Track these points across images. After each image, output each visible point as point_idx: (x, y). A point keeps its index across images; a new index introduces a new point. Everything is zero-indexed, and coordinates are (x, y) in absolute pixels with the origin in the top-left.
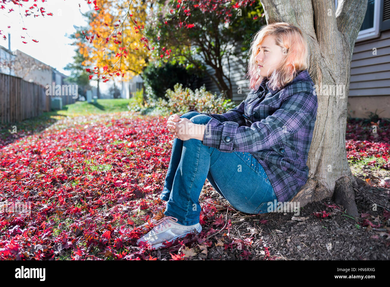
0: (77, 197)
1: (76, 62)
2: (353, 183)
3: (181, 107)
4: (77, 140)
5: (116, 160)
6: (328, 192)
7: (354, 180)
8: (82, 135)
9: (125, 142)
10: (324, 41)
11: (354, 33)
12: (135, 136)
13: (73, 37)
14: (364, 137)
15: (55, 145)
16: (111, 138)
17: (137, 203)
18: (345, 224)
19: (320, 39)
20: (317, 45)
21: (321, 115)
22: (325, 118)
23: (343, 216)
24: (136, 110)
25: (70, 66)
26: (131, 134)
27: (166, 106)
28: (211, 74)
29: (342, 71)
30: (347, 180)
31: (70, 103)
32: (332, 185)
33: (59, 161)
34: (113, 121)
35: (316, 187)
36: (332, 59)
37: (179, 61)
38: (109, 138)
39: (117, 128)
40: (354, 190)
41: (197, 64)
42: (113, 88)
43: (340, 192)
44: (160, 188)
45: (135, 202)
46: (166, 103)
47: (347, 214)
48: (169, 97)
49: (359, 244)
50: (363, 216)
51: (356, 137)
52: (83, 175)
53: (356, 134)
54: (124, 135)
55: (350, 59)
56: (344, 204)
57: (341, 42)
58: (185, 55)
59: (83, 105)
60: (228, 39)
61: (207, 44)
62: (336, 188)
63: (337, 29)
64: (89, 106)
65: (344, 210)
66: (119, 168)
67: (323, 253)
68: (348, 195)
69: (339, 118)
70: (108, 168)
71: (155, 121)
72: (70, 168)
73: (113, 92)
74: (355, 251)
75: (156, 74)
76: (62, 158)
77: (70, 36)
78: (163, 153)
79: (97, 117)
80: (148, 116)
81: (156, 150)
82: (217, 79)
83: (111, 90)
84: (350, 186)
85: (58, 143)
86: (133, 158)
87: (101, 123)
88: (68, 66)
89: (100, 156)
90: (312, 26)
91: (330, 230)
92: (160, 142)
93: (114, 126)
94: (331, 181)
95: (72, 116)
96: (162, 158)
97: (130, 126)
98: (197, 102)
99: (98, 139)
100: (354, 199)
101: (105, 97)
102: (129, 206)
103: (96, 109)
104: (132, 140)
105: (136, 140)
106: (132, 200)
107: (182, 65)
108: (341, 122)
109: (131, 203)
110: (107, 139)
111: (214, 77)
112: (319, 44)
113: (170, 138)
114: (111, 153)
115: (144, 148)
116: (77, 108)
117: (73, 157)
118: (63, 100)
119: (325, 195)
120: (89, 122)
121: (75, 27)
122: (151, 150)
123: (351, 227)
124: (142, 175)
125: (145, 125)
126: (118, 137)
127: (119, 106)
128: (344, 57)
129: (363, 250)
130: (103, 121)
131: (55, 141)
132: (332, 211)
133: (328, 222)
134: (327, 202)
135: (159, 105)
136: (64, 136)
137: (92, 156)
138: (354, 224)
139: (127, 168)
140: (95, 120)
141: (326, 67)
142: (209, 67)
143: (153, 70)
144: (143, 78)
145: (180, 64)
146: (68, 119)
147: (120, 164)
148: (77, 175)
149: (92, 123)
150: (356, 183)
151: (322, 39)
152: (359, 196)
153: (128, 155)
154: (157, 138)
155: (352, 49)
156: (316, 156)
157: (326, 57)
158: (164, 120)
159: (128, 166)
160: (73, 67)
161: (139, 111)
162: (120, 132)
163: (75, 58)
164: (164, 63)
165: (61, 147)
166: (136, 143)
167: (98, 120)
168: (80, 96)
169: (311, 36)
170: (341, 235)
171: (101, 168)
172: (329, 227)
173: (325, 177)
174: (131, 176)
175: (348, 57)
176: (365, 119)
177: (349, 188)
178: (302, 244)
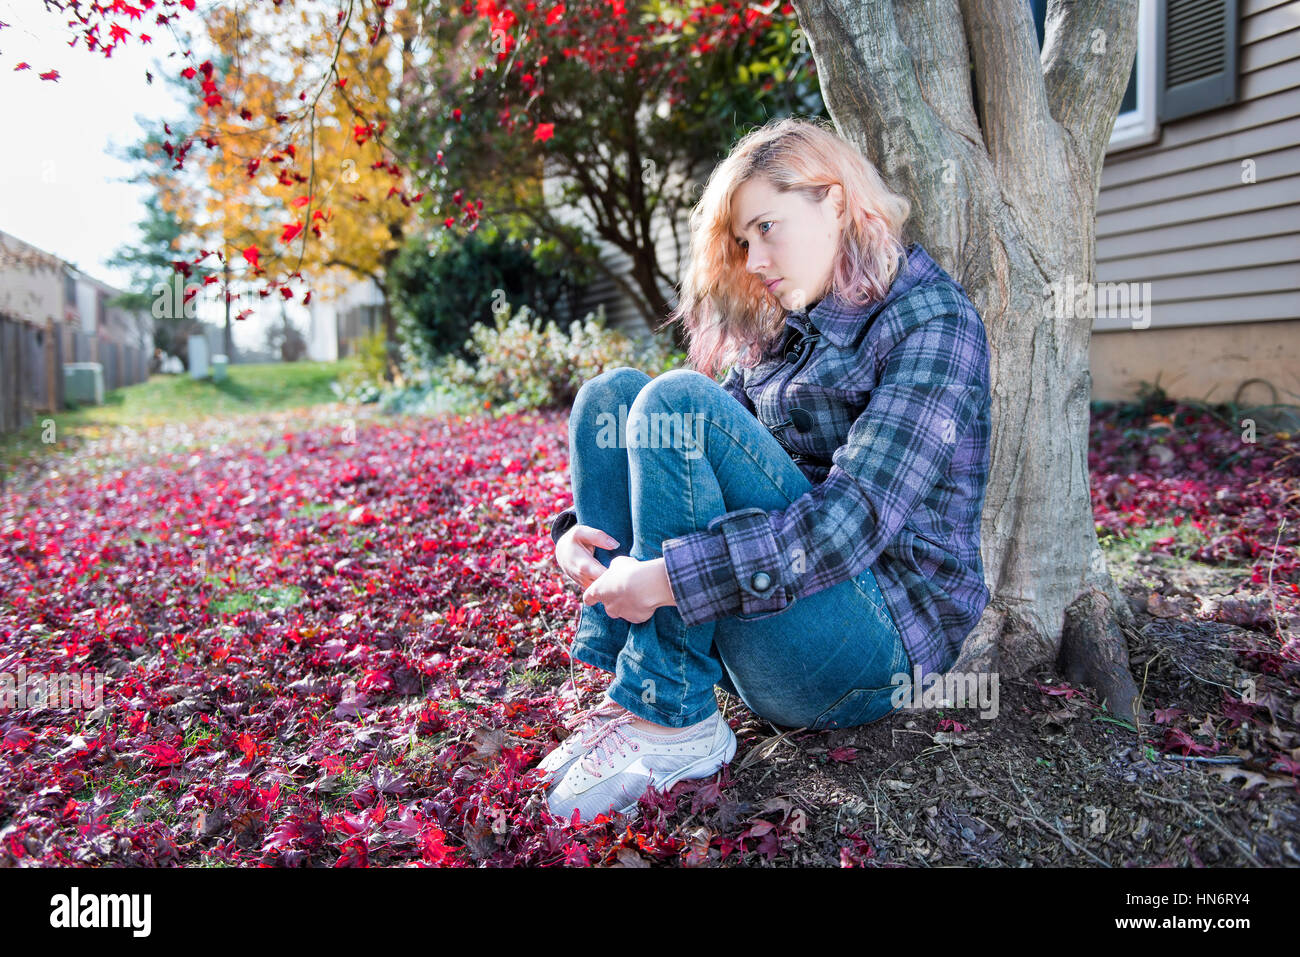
0: (188, 703)
1: (148, 241)
2: (1120, 613)
3: (521, 384)
4: (166, 505)
5: (317, 569)
6: (1042, 644)
7: (1120, 600)
8: (183, 489)
9: (339, 505)
10: (1008, 152)
11: (1102, 127)
12: (372, 484)
13: (136, 154)
14: (1128, 464)
15: (89, 526)
16: (287, 496)
17: (404, 714)
18: (1107, 748)
19: (997, 147)
20: (986, 166)
21: (1011, 395)
22: (1024, 404)
23: (1098, 722)
24: (365, 398)
25: (129, 254)
26: (358, 481)
27: (469, 382)
28: (616, 271)
29: (1071, 249)
30: (1100, 602)
31: (130, 383)
32: (1053, 623)
33: (112, 580)
34: (288, 437)
35: (1004, 629)
36: (1037, 211)
37: (509, 231)
38: (281, 494)
39: (305, 461)
40: (1126, 635)
41: (570, 237)
42: (281, 324)
43: (1083, 643)
44: (478, 659)
45: (397, 711)
46: (470, 371)
47: (1108, 715)
48: (477, 351)
49: (1161, 812)
50: (1160, 720)
51: (1102, 462)
52: (203, 628)
53: (1104, 452)
54: (332, 484)
55: (1092, 208)
56: (1095, 682)
57: (1064, 155)
58: (526, 210)
59: (179, 389)
60: (669, 154)
61: (603, 170)
62: (1066, 630)
63: (1047, 112)
64: (198, 390)
65: (1100, 702)
66: (328, 596)
67: (1049, 849)
68: (1107, 652)
69: (1068, 401)
70: (288, 597)
71: (435, 432)
72: (154, 606)
73: (279, 341)
74: (1150, 834)
75: (432, 274)
76: (119, 573)
77: (125, 153)
78: (476, 539)
79: (229, 426)
80: (410, 417)
81: (451, 530)
82: (636, 288)
83: (272, 333)
84: (1112, 623)
85: (100, 520)
86: (373, 558)
87: (247, 446)
88: (120, 256)
89: (258, 557)
90: (968, 105)
91: (1062, 769)
92: (462, 503)
93: (296, 456)
94: (1050, 609)
95: (139, 425)
96: (474, 556)
97: (349, 452)
98: (576, 367)
99: (244, 502)
100: (1126, 665)
101: (252, 358)
102: (378, 726)
103: (224, 400)
104: (363, 501)
105: (379, 500)
106: (385, 702)
107: (518, 242)
108: (1073, 416)
109: (384, 717)
110: (275, 501)
111: (629, 279)
112: (993, 161)
113: (496, 489)
114: (296, 548)
115: (411, 524)
116: (157, 396)
117: (160, 565)
118: (105, 373)
119: (1034, 656)
120: (203, 445)
121: (143, 122)
122: (434, 531)
123: (1129, 756)
124: (411, 617)
125: (402, 446)
126: (314, 491)
127: (304, 385)
128: (1075, 204)
129: (1174, 828)
130: (251, 439)
131: (89, 515)
132: (1061, 707)
133: (1054, 745)
134: (1042, 678)
135: (447, 380)
136: (120, 495)
137: (227, 560)
138: (1136, 748)
139: (359, 594)
140: (224, 435)
141: (1019, 237)
142: (609, 249)
143: (419, 262)
144: (385, 290)
145: (511, 239)
146: (124, 436)
147: (333, 582)
148: (180, 626)
149: (215, 448)
150: (1128, 611)
151: (1002, 145)
152: (1142, 653)
153: (356, 550)
154: (449, 490)
155: (1098, 179)
156: (1000, 529)
157: (1016, 202)
158: (465, 427)
159: (359, 589)
160: (137, 257)
161: (375, 400)
162: (319, 473)
163: (142, 226)
164: (457, 237)
165: (114, 534)
166: (381, 508)
167: (233, 435)
168: (163, 355)
169: (968, 138)
170: (1099, 785)
171: (263, 599)
172: (1058, 760)
173: (1031, 595)
174: (376, 621)
175: (1086, 202)
176: (1123, 404)
177: (1110, 627)
178: (977, 824)
